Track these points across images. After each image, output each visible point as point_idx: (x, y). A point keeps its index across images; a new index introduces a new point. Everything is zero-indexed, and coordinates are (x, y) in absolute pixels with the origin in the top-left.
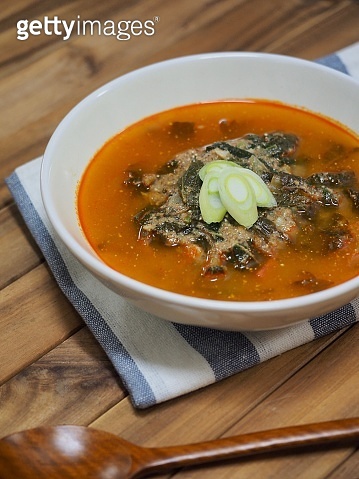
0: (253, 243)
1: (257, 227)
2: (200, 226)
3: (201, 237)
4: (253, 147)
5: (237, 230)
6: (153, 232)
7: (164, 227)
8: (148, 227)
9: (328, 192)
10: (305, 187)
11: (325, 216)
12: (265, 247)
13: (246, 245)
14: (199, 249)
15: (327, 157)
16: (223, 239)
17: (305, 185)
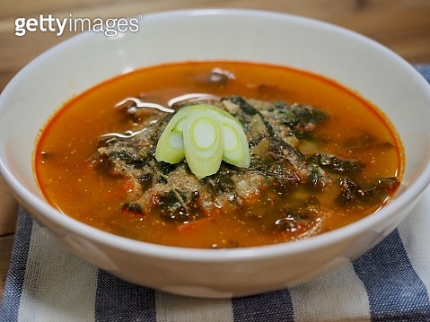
0: (198, 196)
1: (211, 181)
2: (152, 163)
3: (148, 175)
4: (271, 110)
5: (188, 178)
6: (105, 156)
7: (119, 154)
8: (102, 150)
9: (317, 172)
10: (293, 159)
11: (301, 195)
12: (207, 204)
13: (188, 196)
14: (137, 185)
15: (348, 143)
16: (166, 182)
17: (295, 157)
